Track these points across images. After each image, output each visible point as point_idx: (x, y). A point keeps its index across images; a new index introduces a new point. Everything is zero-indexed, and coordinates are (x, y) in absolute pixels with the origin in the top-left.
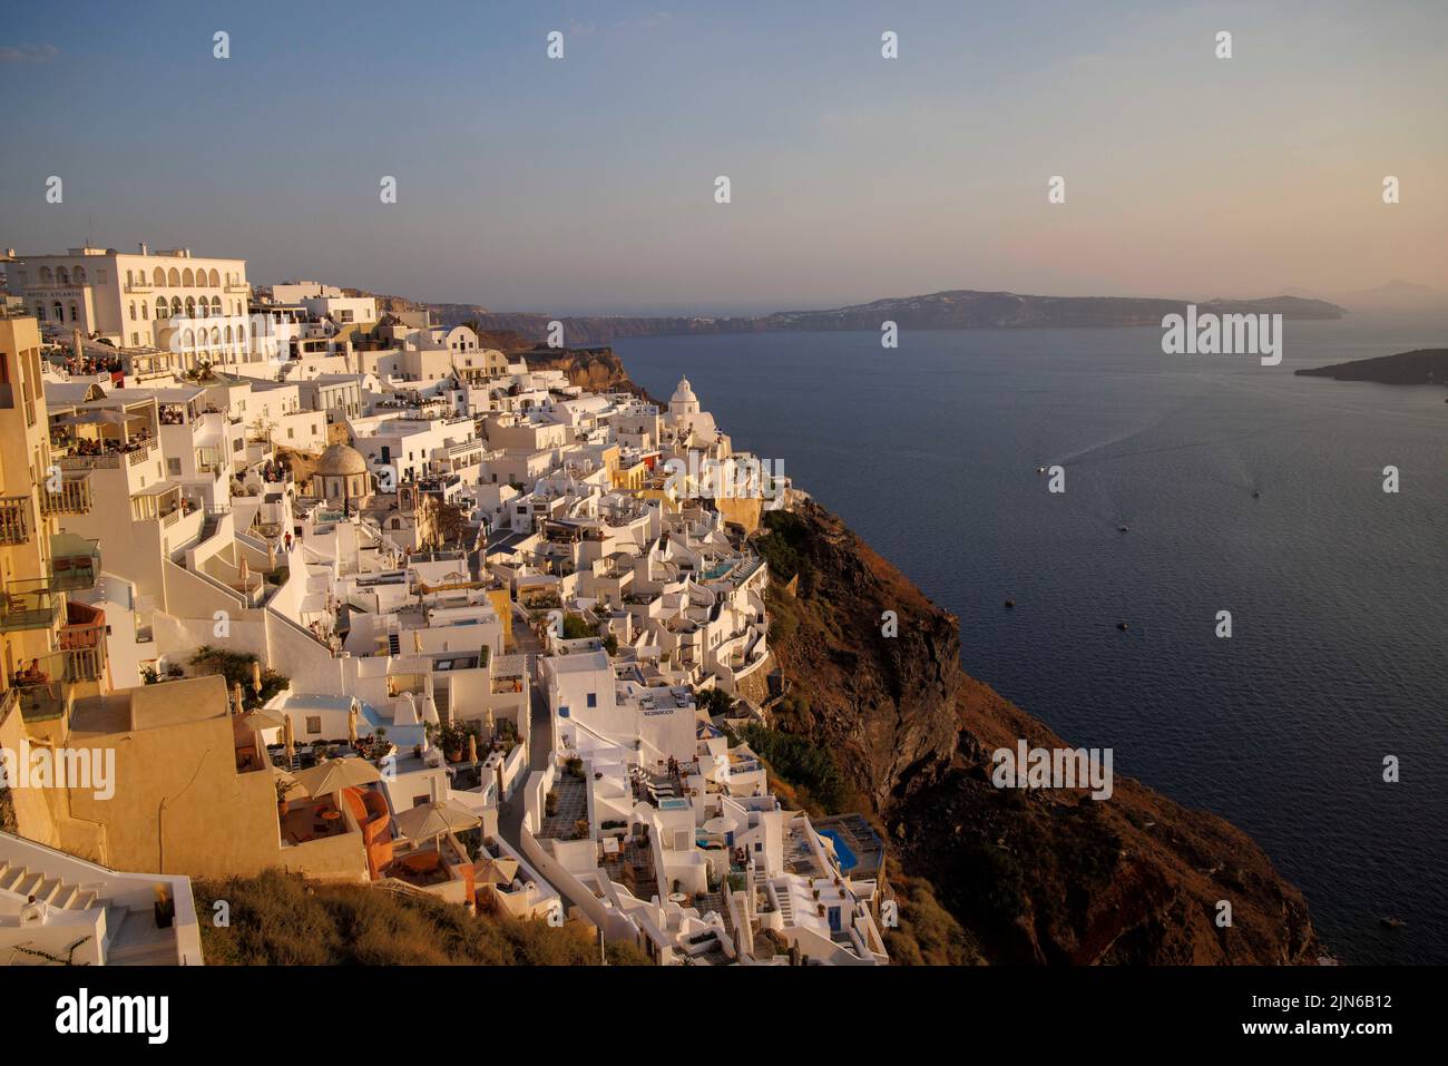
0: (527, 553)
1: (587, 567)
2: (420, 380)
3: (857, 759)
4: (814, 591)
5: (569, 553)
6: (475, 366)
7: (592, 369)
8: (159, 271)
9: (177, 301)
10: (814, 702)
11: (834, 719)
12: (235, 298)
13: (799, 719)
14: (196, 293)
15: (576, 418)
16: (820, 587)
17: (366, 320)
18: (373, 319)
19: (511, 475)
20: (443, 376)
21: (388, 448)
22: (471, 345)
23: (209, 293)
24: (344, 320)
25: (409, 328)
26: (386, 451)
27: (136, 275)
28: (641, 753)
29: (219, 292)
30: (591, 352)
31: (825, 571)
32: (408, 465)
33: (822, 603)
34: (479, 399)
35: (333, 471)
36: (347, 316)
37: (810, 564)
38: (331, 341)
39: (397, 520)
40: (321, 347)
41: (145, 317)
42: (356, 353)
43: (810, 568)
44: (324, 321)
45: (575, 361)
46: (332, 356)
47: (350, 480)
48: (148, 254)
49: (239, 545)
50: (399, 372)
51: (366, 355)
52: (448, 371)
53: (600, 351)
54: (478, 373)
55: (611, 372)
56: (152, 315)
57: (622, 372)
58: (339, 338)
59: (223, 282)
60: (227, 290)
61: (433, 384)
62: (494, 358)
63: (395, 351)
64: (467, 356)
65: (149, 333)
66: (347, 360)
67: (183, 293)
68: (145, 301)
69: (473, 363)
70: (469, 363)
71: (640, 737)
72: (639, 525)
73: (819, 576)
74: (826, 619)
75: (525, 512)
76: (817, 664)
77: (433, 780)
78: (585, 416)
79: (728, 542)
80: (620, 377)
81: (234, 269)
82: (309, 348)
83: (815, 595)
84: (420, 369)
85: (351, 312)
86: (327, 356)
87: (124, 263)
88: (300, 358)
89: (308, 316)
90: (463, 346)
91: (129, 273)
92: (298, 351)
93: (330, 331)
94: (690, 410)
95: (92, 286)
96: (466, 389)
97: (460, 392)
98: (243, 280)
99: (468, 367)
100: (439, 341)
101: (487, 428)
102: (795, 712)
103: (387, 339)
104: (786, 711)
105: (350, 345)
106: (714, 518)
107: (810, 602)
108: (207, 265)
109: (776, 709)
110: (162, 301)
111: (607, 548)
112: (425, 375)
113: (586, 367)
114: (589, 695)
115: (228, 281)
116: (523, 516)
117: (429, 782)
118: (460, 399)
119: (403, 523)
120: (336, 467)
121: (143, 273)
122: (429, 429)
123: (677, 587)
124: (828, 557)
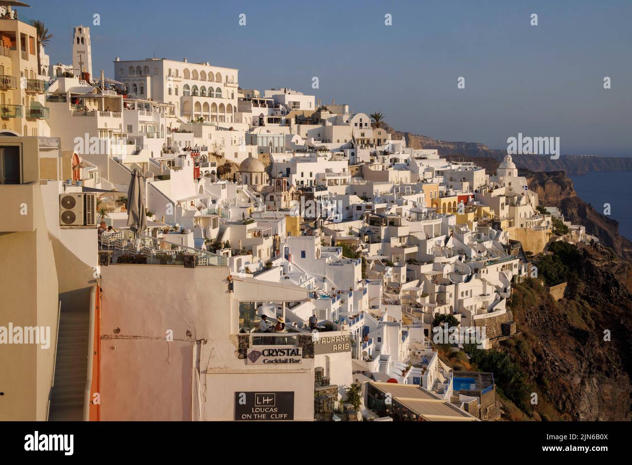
0: (352, 227)
1: (387, 241)
2: (332, 143)
3: (565, 390)
4: (577, 295)
5: (379, 231)
6: (366, 137)
7: (547, 187)
8: (186, 71)
9: (195, 87)
10: (537, 348)
11: (552, 363)
12: (230, 90)
13: (520, 353)
14: (207, 85)
15: (421, 170)
16: (582, 292)
17: (308, 109)
18: (313, 109)
19: (364, 193)
20: (346, 141)
21: (290, 169)
22: (366, 125)
23: (215, 85)
24: (294, 107)
25: (330, 113)
26: (288, 170)
27: (173, 72)
28: (326, 284)
29: (221, 85)
30: (548, 174)
31: (588, 283)
32: (300, 179)
33: (582, 303)
34: (363, 155)
35: (245, 170)
36: (296, 104)
37: (576, 277)
38: (283, 118)
39: (273, 196)
40: (277, 121)
41: (177, 94)
42: (296, 125)
43: (577, 281)
44: (281, 107)
45: (534, 180)
46: (282, 126)
47: (254, 175)
48: (187, 62)
49: (151, 165)
50: (321, 137)
51: (302, 126)
52: (349, 139)
53: (555, 173)
54: (368, 141)
55: (563, 189)
56: (181, 93)
57: (572, 190)
58: (288, 117)
59: (224, 80)
60: (225, 85)
61: (339, 146)
62: (380, 133)
63: (319, 126)
64: (362, 131)
65: (178, 103)
66: (290, 129)
67: (199, 84)
68: (177, 86)
69: (365, 135)
70: (363, 135)
71: (326, 276)
72: (431, 224)
73: (582, 286)
74: (583, 314)
75: (361, 210)
76: (558, 334)
77: (182, 239)
78: (428, 169)
79: (502, 248)
80: (569, 194)
81: (233, 74)
82: (270, 121)
83: (578, 298)
84: (332, 136)
85: (299, 103)
86: (280, 126)
87: (168, 65)
88: (264, 126)
89: (274, 105)
90: (361, 125)
91: (170, 70)
92: (263, 122)
93: (284, 113)
94: (510, 174)
95: (151, 76)
96: (356, 148)
97: (352, 150)
98: (236, 80)
99: (363, 137)
100: (347, 122)
101: (363, 169)
102: (517, 347)
103: (317, 119)
104: (510, 346)
105: (293, 121)
106: (498, 234)
107: (572, 302)
108: (215, 70)
109: (503, 343)
110: (187, 87)
111: (402, 231)
112: (334, 139)
113: (543, 184)
114: (302, 251)
115: (227, 80)
116: (359, 211)
117: (181, 239)
118: (353, 154)
119: (275, 198)
120: (247, 167)
121: (177, 71)
122: (316, 161)
123: (444, 259)
124: (592, 274)
